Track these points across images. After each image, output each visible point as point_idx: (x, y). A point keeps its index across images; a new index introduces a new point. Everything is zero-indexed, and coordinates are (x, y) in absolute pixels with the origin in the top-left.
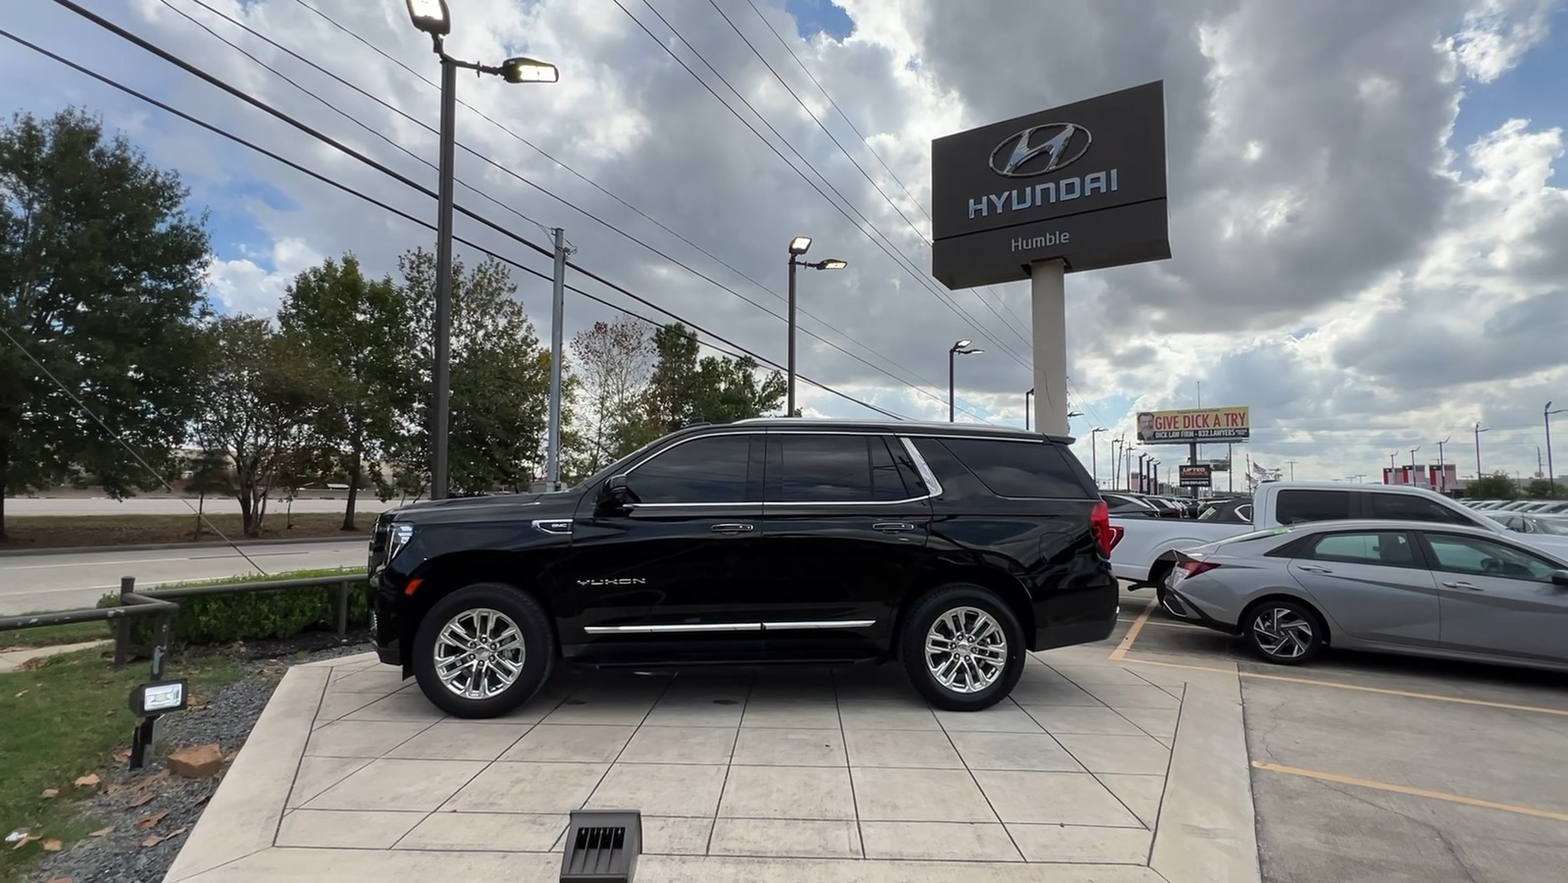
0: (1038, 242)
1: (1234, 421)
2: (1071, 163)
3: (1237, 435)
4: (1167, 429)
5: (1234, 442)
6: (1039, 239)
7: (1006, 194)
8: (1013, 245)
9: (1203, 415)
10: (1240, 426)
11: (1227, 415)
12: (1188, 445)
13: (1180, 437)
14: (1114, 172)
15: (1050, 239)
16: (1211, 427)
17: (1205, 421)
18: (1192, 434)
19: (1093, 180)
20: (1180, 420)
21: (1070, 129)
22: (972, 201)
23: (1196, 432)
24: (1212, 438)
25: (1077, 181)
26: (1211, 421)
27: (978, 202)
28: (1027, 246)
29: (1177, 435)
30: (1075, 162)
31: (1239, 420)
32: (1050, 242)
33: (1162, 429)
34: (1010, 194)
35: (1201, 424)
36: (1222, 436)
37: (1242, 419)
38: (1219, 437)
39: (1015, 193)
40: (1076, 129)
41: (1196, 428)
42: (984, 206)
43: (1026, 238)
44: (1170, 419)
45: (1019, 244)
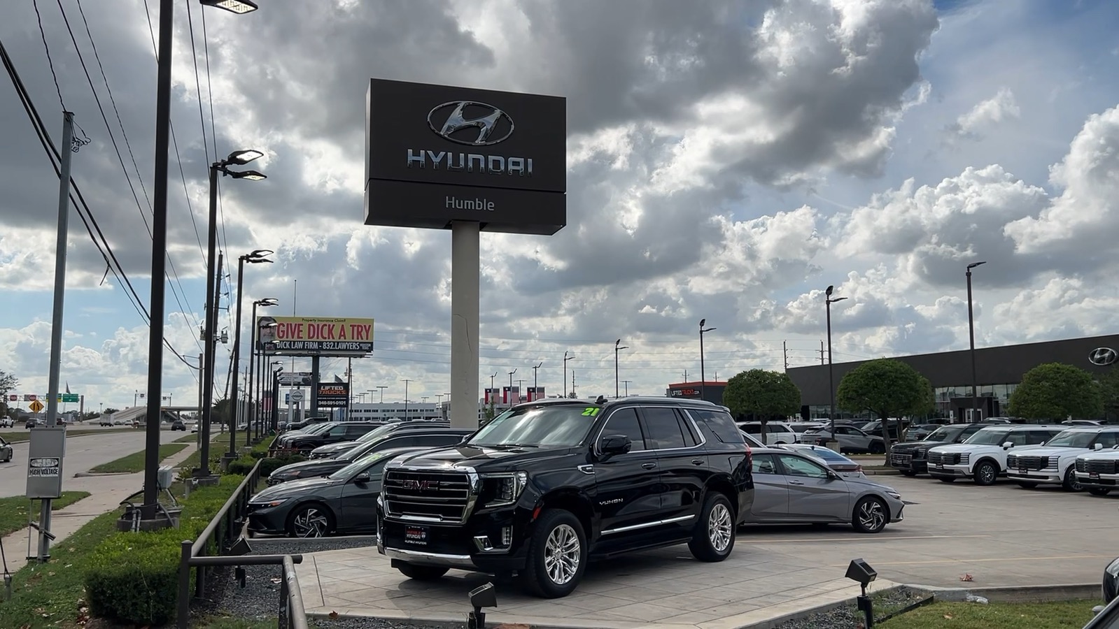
0: (468, 204)
1: (359, 333)
2: (497, 143)
3: (361, 349)
4: (290, 338)
5: (355, 356)
6: (469, 202)
7: (442, 154)
8: (447, 202)
9: (328, 325)
10: (365, 340)
11: (353, 326)
12: (311, 358)
13: (303, 349)
14: (530, 161)
15: (479, 204)
16: (337, 339)
17: (330, 331)
18: (316, 346)
19: (515, 164)
20: (305, 328)
21: (498, 113)
22: (410, 151)
23: (320, 343)
24: (336, 352)
25: (502, 159)
26: (336, 332)
27: (416, 154)
28: (459, 206)
29: (301, 345)
30: (500, 143)
31: (364, 333)
32: (479, 207)
33: (285, 339)
34: (446, 155)
35: (326, 335)
36: (346, 350)
37: (367, 332)
38: (344, 350)
39: (450, 154)
40: (503, 115)
41: (321, 339)
42: (422, 159)
43: (459, 198)
44: (293, 327)
45: (452, 202)
